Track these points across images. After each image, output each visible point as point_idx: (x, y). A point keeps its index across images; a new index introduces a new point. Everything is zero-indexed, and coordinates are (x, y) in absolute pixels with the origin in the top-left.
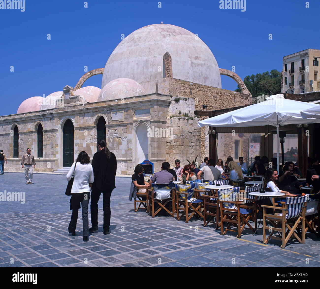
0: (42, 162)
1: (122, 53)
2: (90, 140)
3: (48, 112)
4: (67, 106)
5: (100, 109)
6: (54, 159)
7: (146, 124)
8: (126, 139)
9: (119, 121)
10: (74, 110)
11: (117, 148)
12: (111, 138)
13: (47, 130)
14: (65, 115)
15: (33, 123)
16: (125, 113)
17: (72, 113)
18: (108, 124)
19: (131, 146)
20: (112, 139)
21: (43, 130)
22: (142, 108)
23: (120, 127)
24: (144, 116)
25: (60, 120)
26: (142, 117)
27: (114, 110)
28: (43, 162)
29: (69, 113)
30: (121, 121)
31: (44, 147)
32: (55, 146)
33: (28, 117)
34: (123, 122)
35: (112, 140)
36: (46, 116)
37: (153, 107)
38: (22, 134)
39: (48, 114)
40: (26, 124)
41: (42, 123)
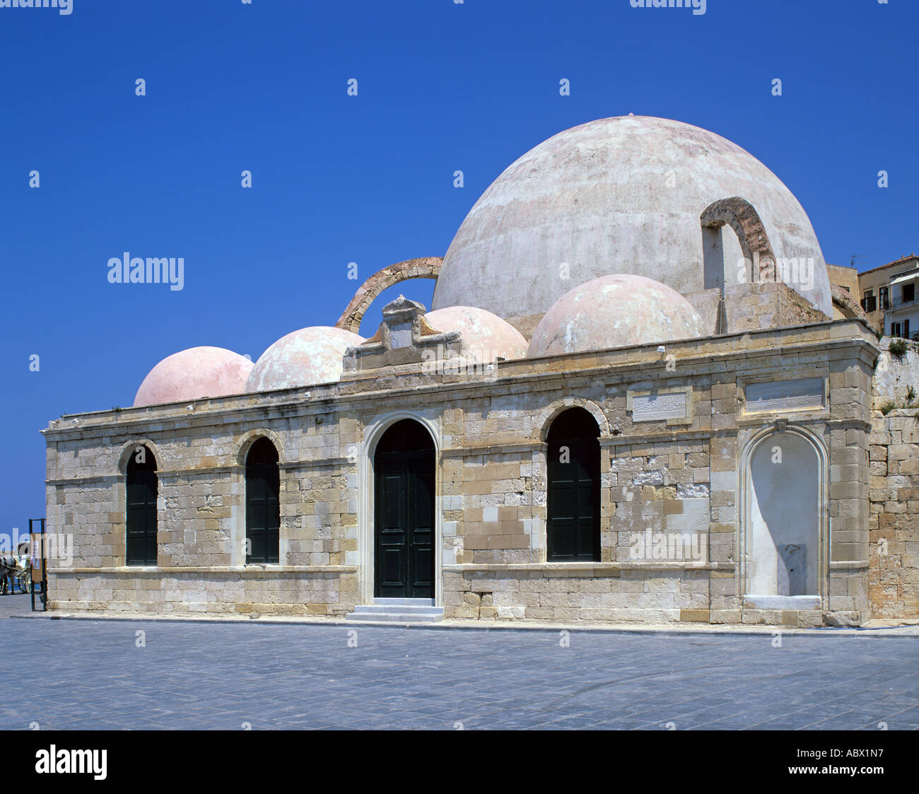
0: (276, 578)
1: (542, 203)
2: (519, 496)
3: (308, 394)
4: (404, 372)
5: (571, 382)
6: (339, 567)
7: (806, 432)
8: (701, 490)
9: (669, 423)
10: (441, 385)
11: (658, 525)
12: (625, 489)
13: (299, 463)
14: (391, 407)
15: (230, 439)
16: (699, 394)
17: (426, 399)
18: (611, 436)
19: (728, 517)
20: (629, 490)
21: (281, 461)
22: (786, 376)
23: (672, 447)
24: (790, 406)
25: (366, 424)
26: (782, 407)
27: (643, 384)
28: (280, 578)
29: (413, 399)
30: (680, 422)
31: (283, 526)
32: (338, 519)
33: (208, 416)
34: (687, 426)
35: (630, 497)
36: (296, 411)
37: (843, 370)
38: (173, 477)
39: (307, 405)
40: (196, 442)
41: (278, 437)
